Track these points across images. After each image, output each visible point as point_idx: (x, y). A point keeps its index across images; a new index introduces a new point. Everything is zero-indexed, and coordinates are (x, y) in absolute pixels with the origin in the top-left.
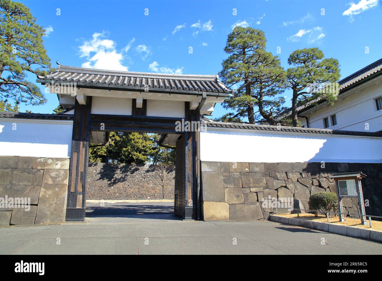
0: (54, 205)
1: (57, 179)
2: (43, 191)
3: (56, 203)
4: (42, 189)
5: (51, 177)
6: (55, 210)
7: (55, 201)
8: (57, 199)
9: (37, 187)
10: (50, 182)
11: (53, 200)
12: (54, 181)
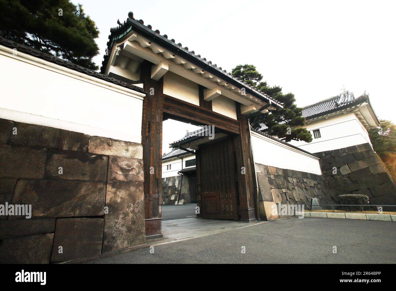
0: (131, 215)
1: (129, 172)
2: (111, 192)
3: (133, 212)
4: (109, 188)
5: (122, 169)
6: (134, 222)
7: (131, 209)
8: (134, 204)
9: (100, 186)
10: (120, 176)
11: (129, 207)
12: (126, 176)
